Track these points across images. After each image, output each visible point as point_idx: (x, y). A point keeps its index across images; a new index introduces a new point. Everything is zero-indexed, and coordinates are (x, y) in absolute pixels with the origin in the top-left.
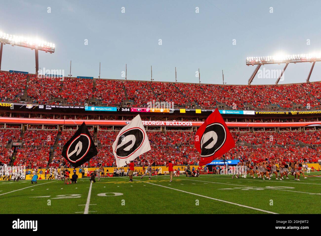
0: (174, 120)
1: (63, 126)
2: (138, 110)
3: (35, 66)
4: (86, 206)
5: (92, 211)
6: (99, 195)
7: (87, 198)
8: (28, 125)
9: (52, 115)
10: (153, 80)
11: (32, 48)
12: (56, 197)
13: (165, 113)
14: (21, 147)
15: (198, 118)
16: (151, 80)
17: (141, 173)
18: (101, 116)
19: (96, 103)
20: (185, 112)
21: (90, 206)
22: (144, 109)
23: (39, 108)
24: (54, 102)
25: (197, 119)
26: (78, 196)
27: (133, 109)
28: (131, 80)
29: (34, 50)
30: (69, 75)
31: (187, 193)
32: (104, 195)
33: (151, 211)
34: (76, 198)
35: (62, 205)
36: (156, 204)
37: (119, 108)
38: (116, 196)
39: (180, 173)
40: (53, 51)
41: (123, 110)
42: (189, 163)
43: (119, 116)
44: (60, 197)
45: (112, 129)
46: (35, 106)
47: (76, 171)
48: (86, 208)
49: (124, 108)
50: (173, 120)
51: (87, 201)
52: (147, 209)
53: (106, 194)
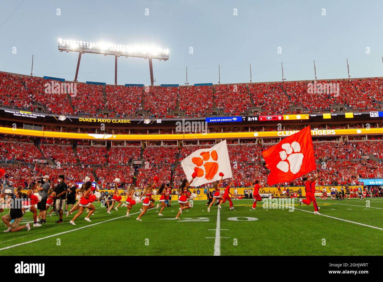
0: (316, 128)
1: (183, 141)
2: (268, 118)
3: (150, 77)
4: (216, 231)
5: (225, 237)
6: (229, 219)
7: (216, 222)
8: (147, 142)
9: (170, 129)
10: (285, 79)
11: (146, 58)
12: (183, 220)
13: (303, 120)
14: (142, 165)
15: (349, 124)
16: (283, 79)
17: (277, 195)
18: (224, 128)
19: (218, 113)
20: (330, 118)
21: (221, 231)
22: (275, 116)
23: (157, 122)
24: (172, 115)
25: (348, 126)
26: (206, 219)
27: (262, 118)
28: (257, 83)
29: (148, 59)
30: (185, 84)
31: (341, 220)
32: (235, 219)
33: (296, 241)
34: (203, 222)
35: (190, 229)
36: (302, 233)
37: (245, 117)
38: (250, 221)
39: (328, 195)
40: (167, 58)
41: (249, 119)
42: (339, 183)
43: (245, 127)
44: (186, 220)
45: (238, 143)
46: (153, 121)
47: (199, 191)
48: (216, 233)
49: (251, 117)
50: (314, 129)
51: (217, 225)
52: (291, 237)
53: (238, 219)
